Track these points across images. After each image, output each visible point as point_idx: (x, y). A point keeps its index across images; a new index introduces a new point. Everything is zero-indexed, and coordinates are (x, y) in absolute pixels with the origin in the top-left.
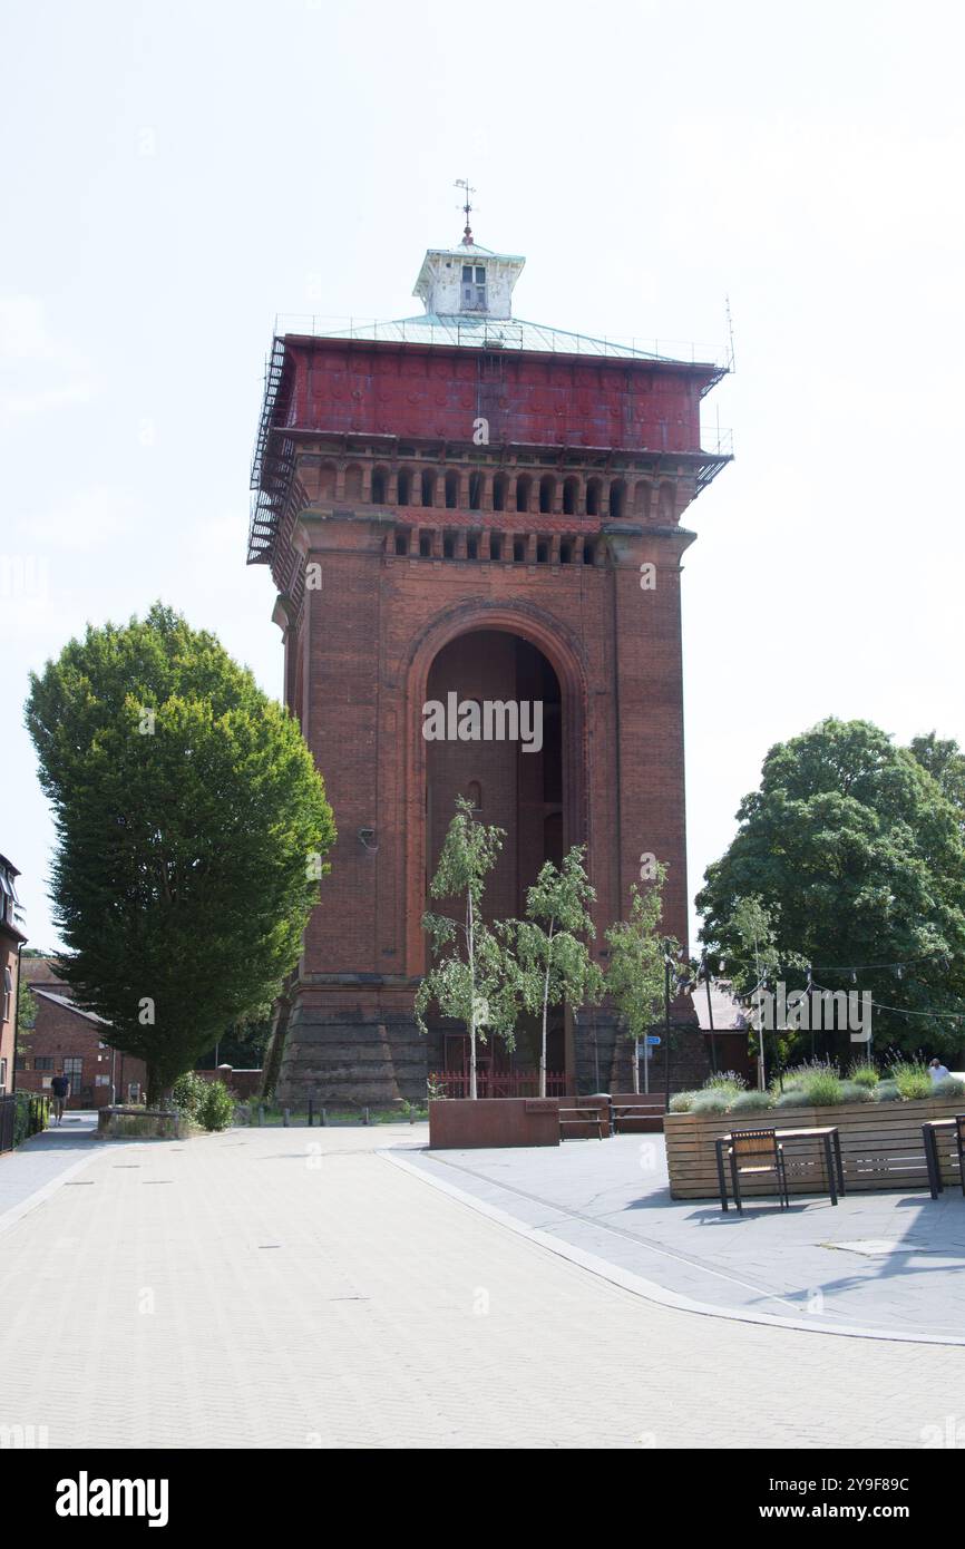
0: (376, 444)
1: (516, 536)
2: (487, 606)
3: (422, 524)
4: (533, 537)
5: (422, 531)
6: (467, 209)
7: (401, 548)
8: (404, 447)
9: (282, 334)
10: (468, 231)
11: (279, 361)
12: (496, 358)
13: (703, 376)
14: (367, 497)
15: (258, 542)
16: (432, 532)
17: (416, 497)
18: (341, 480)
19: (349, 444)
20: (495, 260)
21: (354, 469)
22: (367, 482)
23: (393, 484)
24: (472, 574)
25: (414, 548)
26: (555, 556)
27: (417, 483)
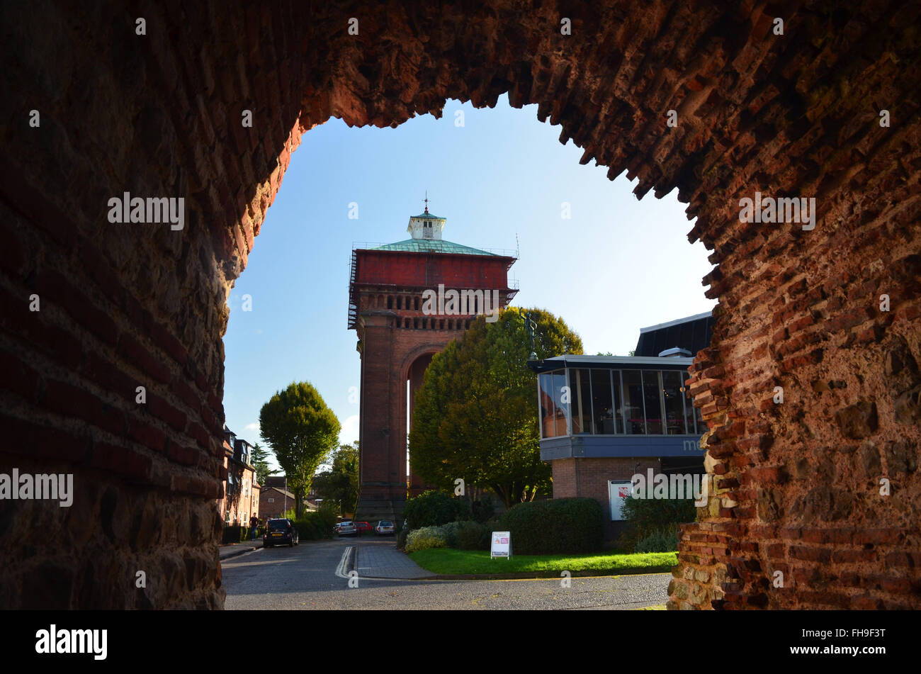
0: (388, 288)
1: (440, 320)
2: (430, 346)
3: (406, 316)
4: (447, 320)
5: (406, 319)
6: (426, 201)
7: (399, 325)
8: (399, 288)
9: (355, 249)
10: (426, 208)
11: (355, 258)
12: (433, 256)
13: (508, 261)
14: (386, 307)
15: (351, 322)
16: (410, 319)
17: (404, 307)
18: (376, 301)
19: (380, 288)
20: (436, 218)
21: (381, 297)
22: (386, 302)
23: (395, 302)
24: (424, 334)
25: (403, 325)
26: (455, 327)
27: (404, 301)
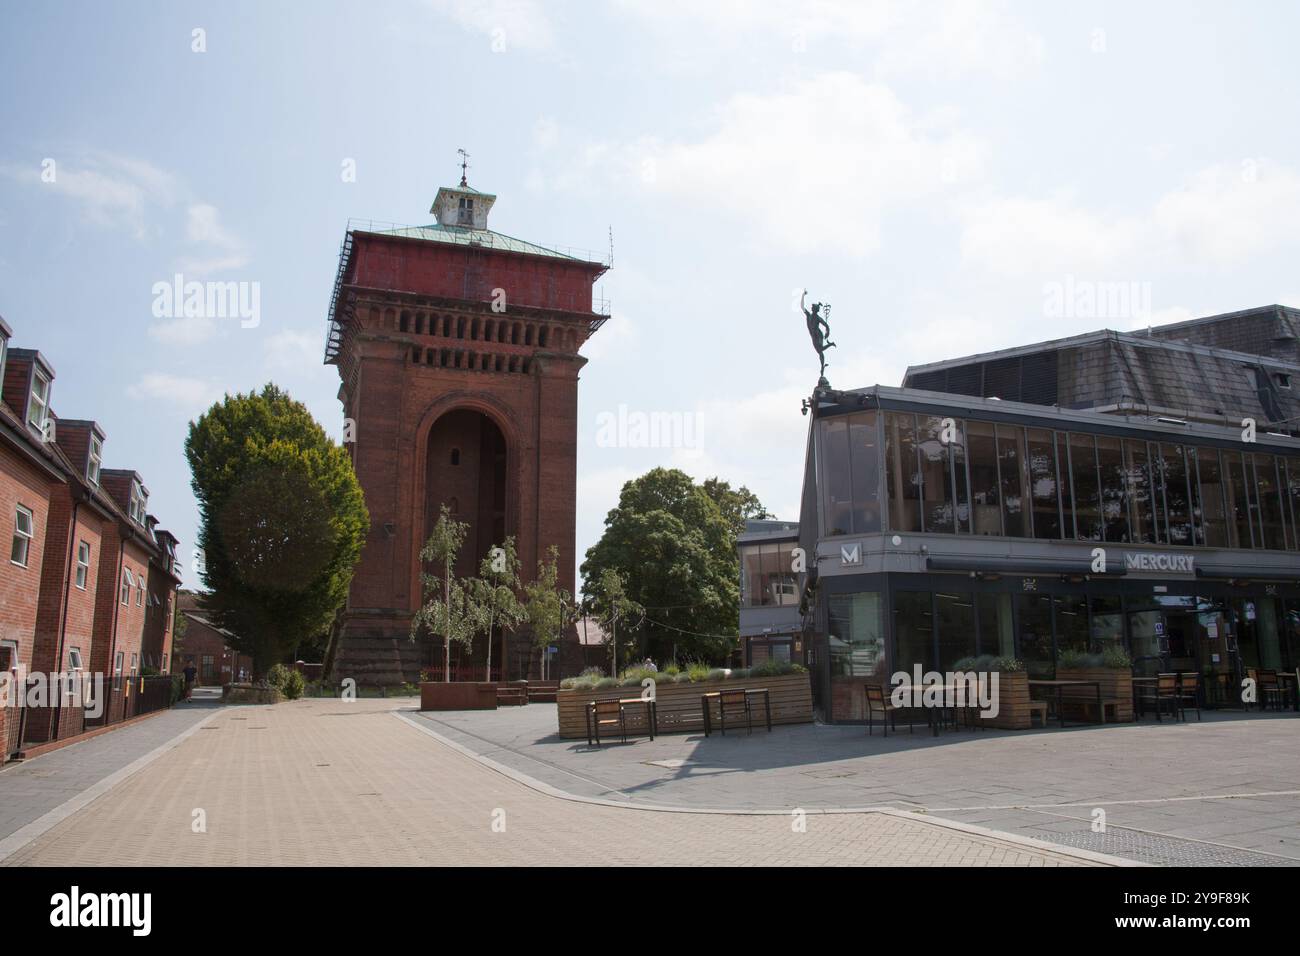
0: (404, 298)
1: (484, 355)
2: (465, 395)
3: (429, 346)
4: (494, 356)
5: (428, 350)
6: (464, 166)
7: (416, 358)
8: (421, 300)
9: (351, 230)
10: (464, 178)
11: (349, 245)
12: (477, 252)
13: (596, 270)
14: (397, 328)
15: (331, 352)
16: (434, 350)
17: (426, 330)
18: (382, 317)
19: (388, 296)
20: (479, 196)
21: (391, 311)
22: (398, 320)
23: (413, 321)
24: (457, 376)
25: (424, 359)
26: (506, 368)
27: (427, 321)
